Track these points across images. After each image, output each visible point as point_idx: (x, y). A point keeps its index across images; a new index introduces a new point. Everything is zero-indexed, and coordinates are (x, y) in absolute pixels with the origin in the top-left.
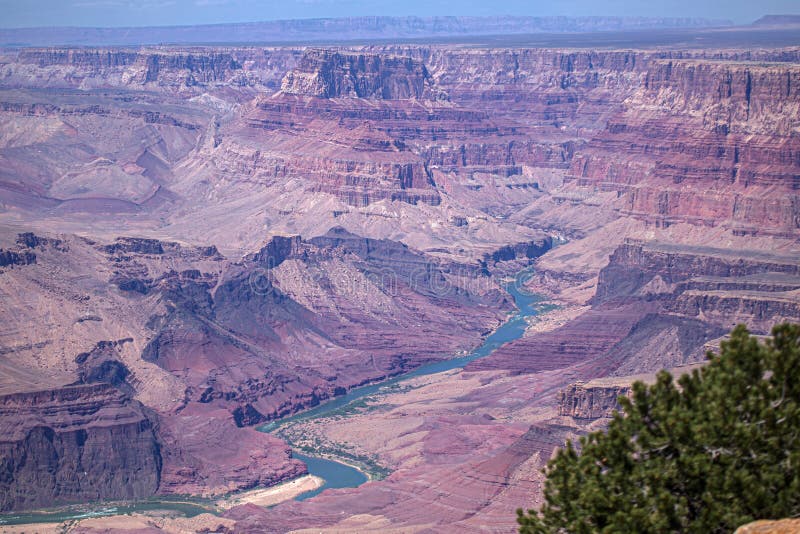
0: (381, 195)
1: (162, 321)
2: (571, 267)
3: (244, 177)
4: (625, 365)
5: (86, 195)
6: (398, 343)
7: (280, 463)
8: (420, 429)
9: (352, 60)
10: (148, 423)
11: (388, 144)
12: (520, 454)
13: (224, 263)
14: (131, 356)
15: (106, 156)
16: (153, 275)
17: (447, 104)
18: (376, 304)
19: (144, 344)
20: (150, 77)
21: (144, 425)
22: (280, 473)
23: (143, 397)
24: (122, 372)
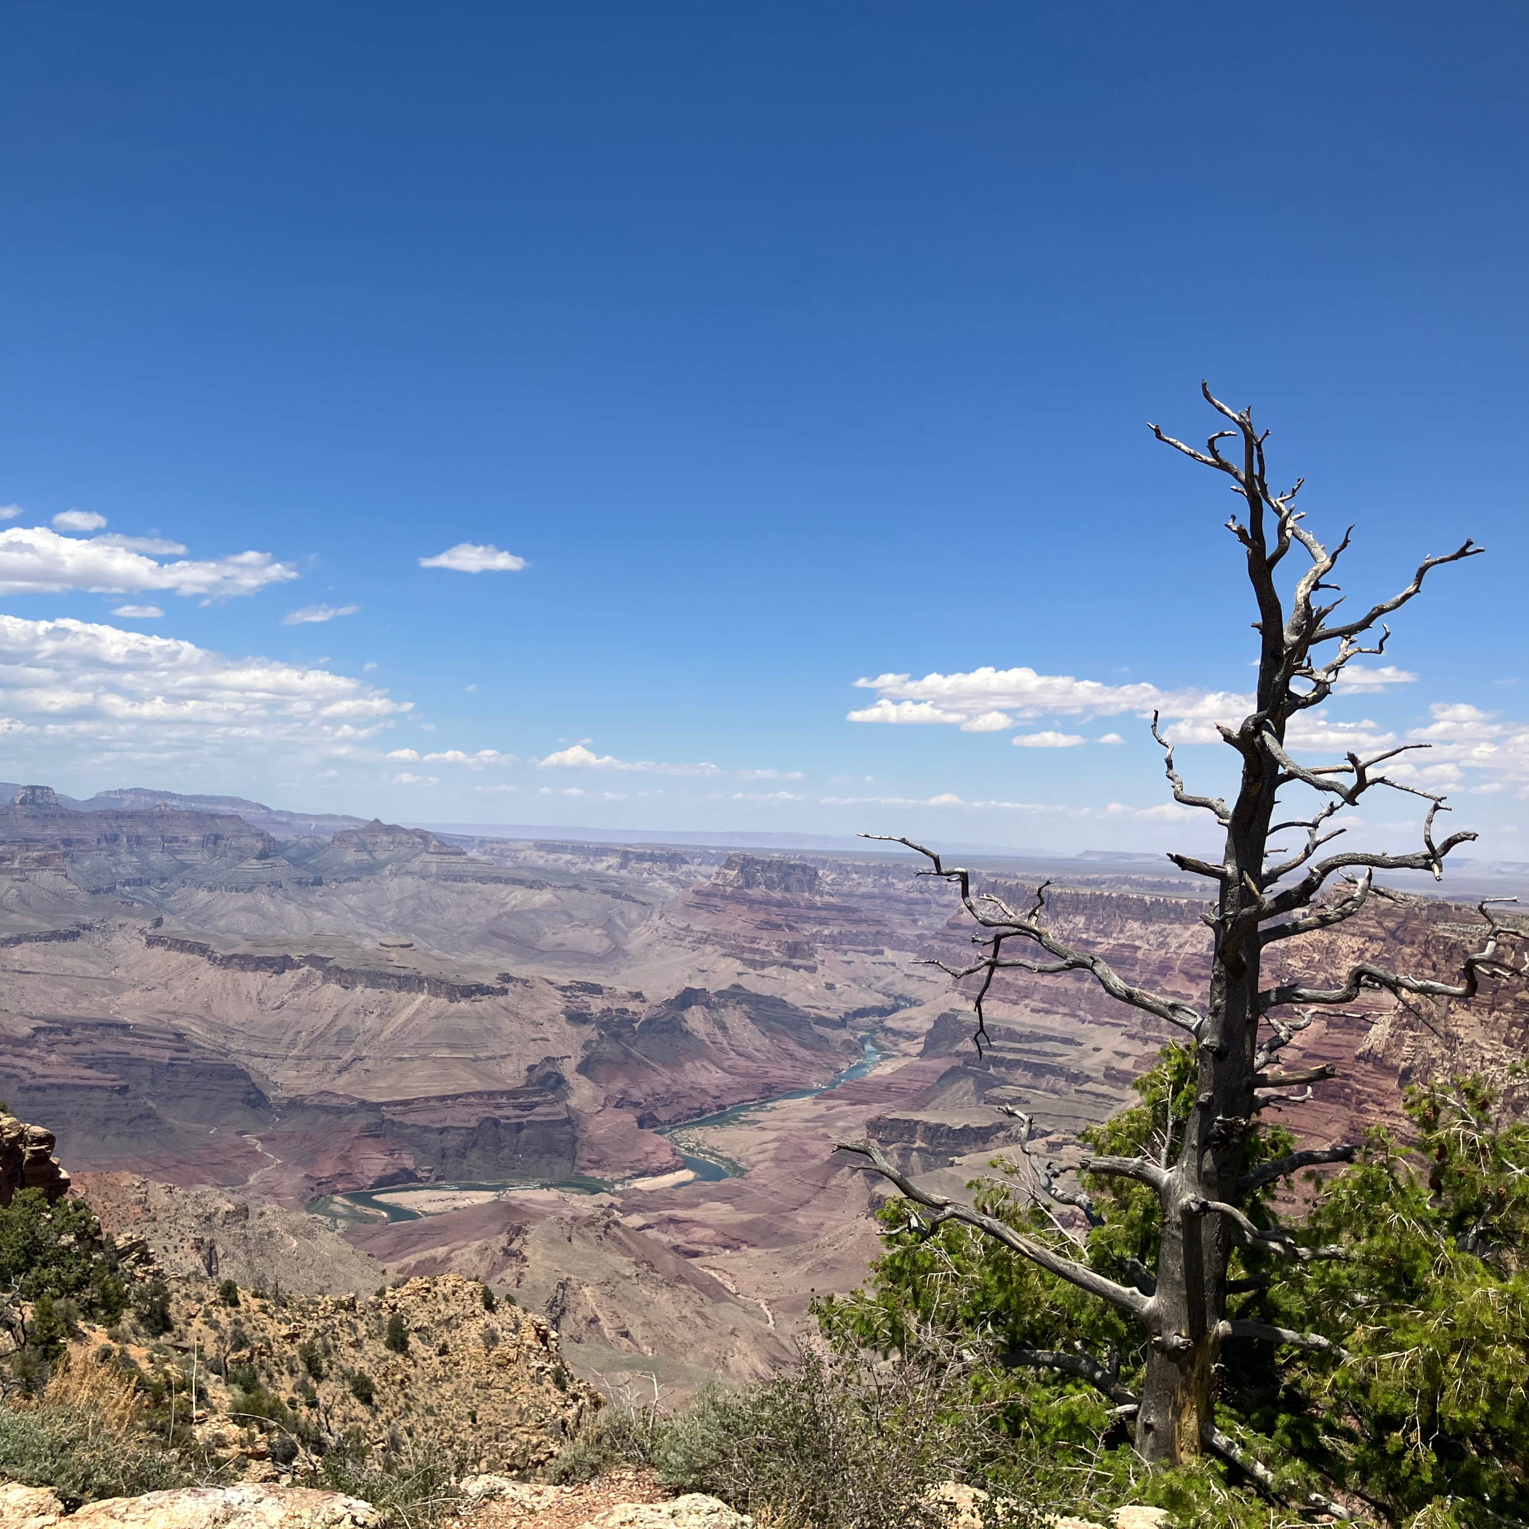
0: (774, 963)
1: (594, 1045)
2: (908, 1027)
3: (677, 942)
4: (933, 1104)
5: (563, 948)
6: (770, 1075)
7: (665, 1157)
8: (774, 1140)
9: (764, 862)
10: (571, 1121)
11: (781, 925)
12: (836, 1165)
13: (647, 1005)
14: (568, 1069)
15: (581, 920)
16: (594, 1010)
17: (832, 900)
18: (757, 1043)
19: (579, 1060)
20: (623, 866)
21: (568, 1121)
22: (665, 1166)
23: (573, 1102)
24: (561, 1080)
